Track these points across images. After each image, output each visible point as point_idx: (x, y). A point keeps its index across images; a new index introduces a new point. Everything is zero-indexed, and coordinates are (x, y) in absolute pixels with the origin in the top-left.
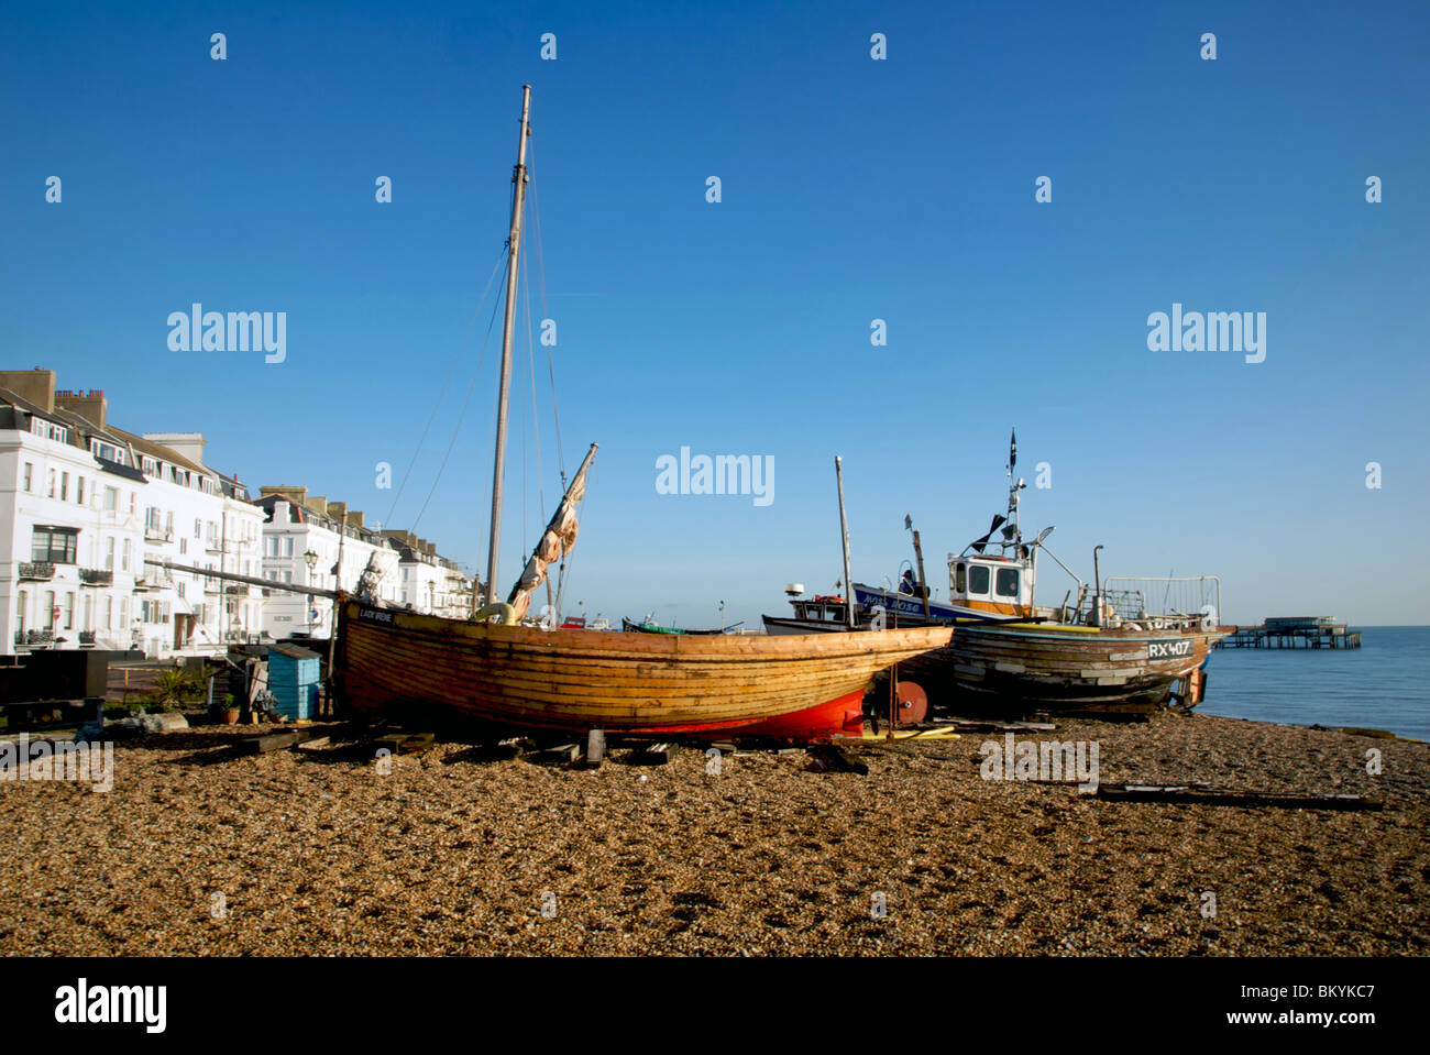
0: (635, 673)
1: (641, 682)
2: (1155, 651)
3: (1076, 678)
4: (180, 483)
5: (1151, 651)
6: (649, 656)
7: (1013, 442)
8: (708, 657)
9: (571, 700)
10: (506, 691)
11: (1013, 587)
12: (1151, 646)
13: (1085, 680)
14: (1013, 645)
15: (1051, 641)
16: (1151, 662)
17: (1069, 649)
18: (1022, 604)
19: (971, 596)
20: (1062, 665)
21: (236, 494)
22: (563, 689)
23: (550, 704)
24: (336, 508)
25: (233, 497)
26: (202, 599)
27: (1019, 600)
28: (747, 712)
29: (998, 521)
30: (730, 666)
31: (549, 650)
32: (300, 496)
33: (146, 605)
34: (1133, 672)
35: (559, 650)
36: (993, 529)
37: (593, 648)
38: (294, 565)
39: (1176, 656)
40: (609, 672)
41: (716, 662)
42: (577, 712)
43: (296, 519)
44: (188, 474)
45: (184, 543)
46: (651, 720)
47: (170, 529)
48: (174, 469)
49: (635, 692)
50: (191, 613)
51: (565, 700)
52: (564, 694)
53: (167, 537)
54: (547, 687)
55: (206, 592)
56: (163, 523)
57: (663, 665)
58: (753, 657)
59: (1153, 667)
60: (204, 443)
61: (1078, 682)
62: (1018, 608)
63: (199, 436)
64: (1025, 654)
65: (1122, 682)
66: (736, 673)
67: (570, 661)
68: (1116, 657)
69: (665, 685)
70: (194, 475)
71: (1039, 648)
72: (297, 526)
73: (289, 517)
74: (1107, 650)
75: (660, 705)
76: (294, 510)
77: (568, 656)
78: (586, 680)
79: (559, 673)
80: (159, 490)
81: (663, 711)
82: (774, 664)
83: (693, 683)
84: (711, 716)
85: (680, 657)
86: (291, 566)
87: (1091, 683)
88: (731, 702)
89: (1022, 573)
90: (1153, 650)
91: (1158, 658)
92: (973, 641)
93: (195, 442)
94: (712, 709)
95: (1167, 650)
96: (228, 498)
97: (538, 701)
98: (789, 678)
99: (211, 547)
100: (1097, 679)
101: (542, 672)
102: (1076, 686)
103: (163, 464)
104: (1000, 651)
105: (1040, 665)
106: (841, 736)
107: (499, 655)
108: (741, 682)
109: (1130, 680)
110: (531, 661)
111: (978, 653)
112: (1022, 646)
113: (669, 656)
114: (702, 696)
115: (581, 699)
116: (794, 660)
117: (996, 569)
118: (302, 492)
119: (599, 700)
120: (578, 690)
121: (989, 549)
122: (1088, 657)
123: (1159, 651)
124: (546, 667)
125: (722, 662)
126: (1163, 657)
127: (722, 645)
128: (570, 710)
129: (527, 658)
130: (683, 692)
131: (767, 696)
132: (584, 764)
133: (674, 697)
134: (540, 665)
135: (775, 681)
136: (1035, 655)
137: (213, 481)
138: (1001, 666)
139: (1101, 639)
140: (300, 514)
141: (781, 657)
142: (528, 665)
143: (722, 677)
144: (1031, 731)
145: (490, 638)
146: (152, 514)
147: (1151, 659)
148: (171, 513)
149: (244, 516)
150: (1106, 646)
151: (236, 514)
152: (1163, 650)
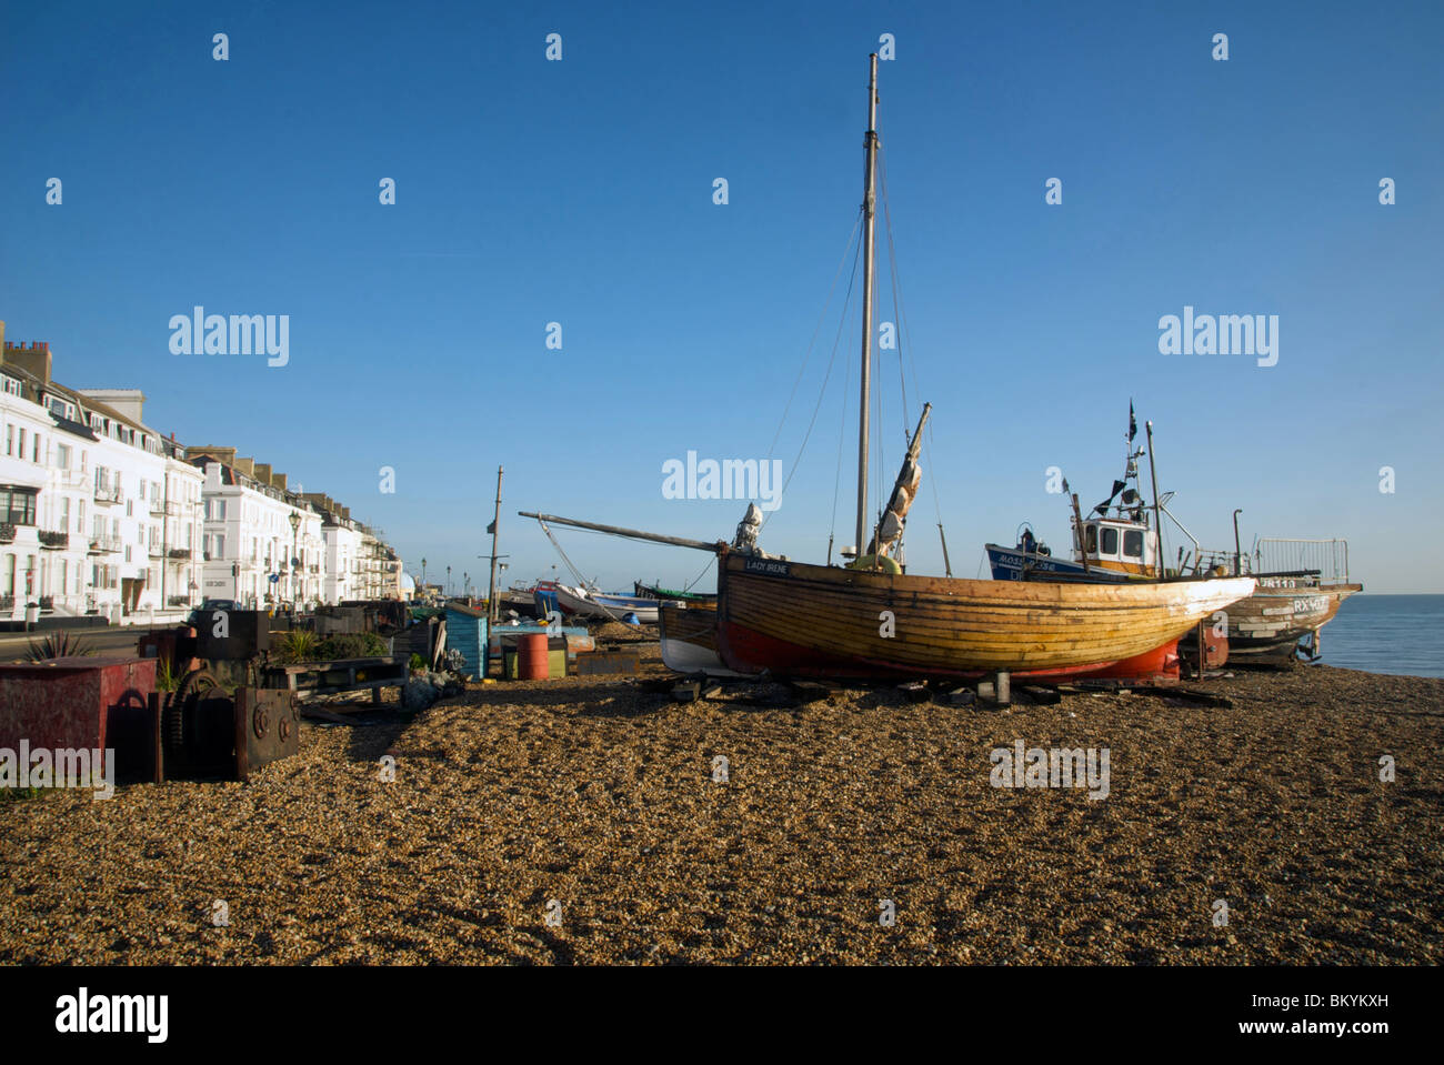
0: (1025, 620)
1: (1030, 628)
2: (1299, 607)
3: (1235, 631)
4: (126, 442)
5: (1296, 606)
6: (1038, 604)
7: (1132, 412)
8: (1083, 605)
9: (970, 645)
10: (909, 638)
11: (1137, 548)
12: (1296, 602)
13: (1241, 633)
16: (1296, 617)
18: (1146, 564)
19: (1103, 556)
21: (177, 454)
22: (964, 635)
23: (951, 649)
24: (261, 470)
25: (174, 457)
26: (148, 564)
27: (1143, 560)
28: (1107, 656)
29: (1118, 486)
30: (1101, 613)
31: (951, 599)
32: (228, 457)
33: (96, 568)
34: (1281, 626)
35: (960, 599)
36: (1114, 493)
37: (989, 597)
38: (227, 529)
39: (1315, 611)
40: (1002, 619)
41: (1090, 609)
42: (974, 657)
43: (228, 480)
44: (132, 432)
45: (130, 504)
46: (1034, 664)
47: (117, 489)
48: (119, 428)
49: (1026, 637)
50: (136, 577)
51: (964, 645)
52: (965, 640)
53: (117, 498)
54: (949, 634)
55: (150, 556)
56: (112, 482)
57: (1048, 612)
58: (1119, 605)
59: (1297, 622)
60: (143, 400)
61: (1236, 634)
62: (1143, 568)
63: (138, 393)
65: (1271, 634)
66: (1105, 620)
67: (970, 609)
68: (1268, 612)
69: (1049, 631)
70: (138, 434)
72: (229, 489)
73: (221, 478)
74: (1261, 605)
75: (1044, 650)
76: (226, 472)
77: (967, 604)
78: (984, 626)
79: (960, 621)
80: (107, 450)
81: (1045, 655)
82: (1133, 611)
83: (1073, 628)
84: (1082, 659)
85: (1062, 605)
86: (223, 530)
87: (1247, 636)
88: (1099, 646)
89: (1145, 534)
91: (1301, 613)
93: (135, 399)
94: (1083, 652)
95: (1308, 605)
96: (171, 458)
97: (940, 647)
98: (1143, 624)
99: (154, 509)
100: (1252, 631)
101: (945, 619)
102: (1234, 638)
103: (111, 422)
106: (1161, 678)
107: (904, 604)
108: (1109, 628)
109: (1279, 633)
110: (934, 610)
113: (1052, 604)
114: (1078, 641)
115: (977, 644)
116: (1148, 608)
117: (1123, 531)
118: (232, 453)
119: (994, 646)
120: (975, 636)
121: (1112, 512)
122: (1244, 612)
123: (1302, 606)
124: (948, 615)
125: (1096, 609)
126: (1305, 612)
127: (1095, 593)
128: (967, 656)
129: (930, 606)
130: (1064, 637)
131: (1125, 640)
132: (993, 705)
133: (1056, 642)
134: (943, 613)
135: (1133, 627)
137: (155, 440)
140: (233, 476)
141: (1139, 604)
142: (931, 614)
143: (1094, 623)
144: (1213, 678)
145: (895, 587)
146: (101, 473)
147: (1296, 613)
148: (118, 474)
149: (185, 477)
150: (1260, 602)
151: (178, 475)
152: (1305, 606)
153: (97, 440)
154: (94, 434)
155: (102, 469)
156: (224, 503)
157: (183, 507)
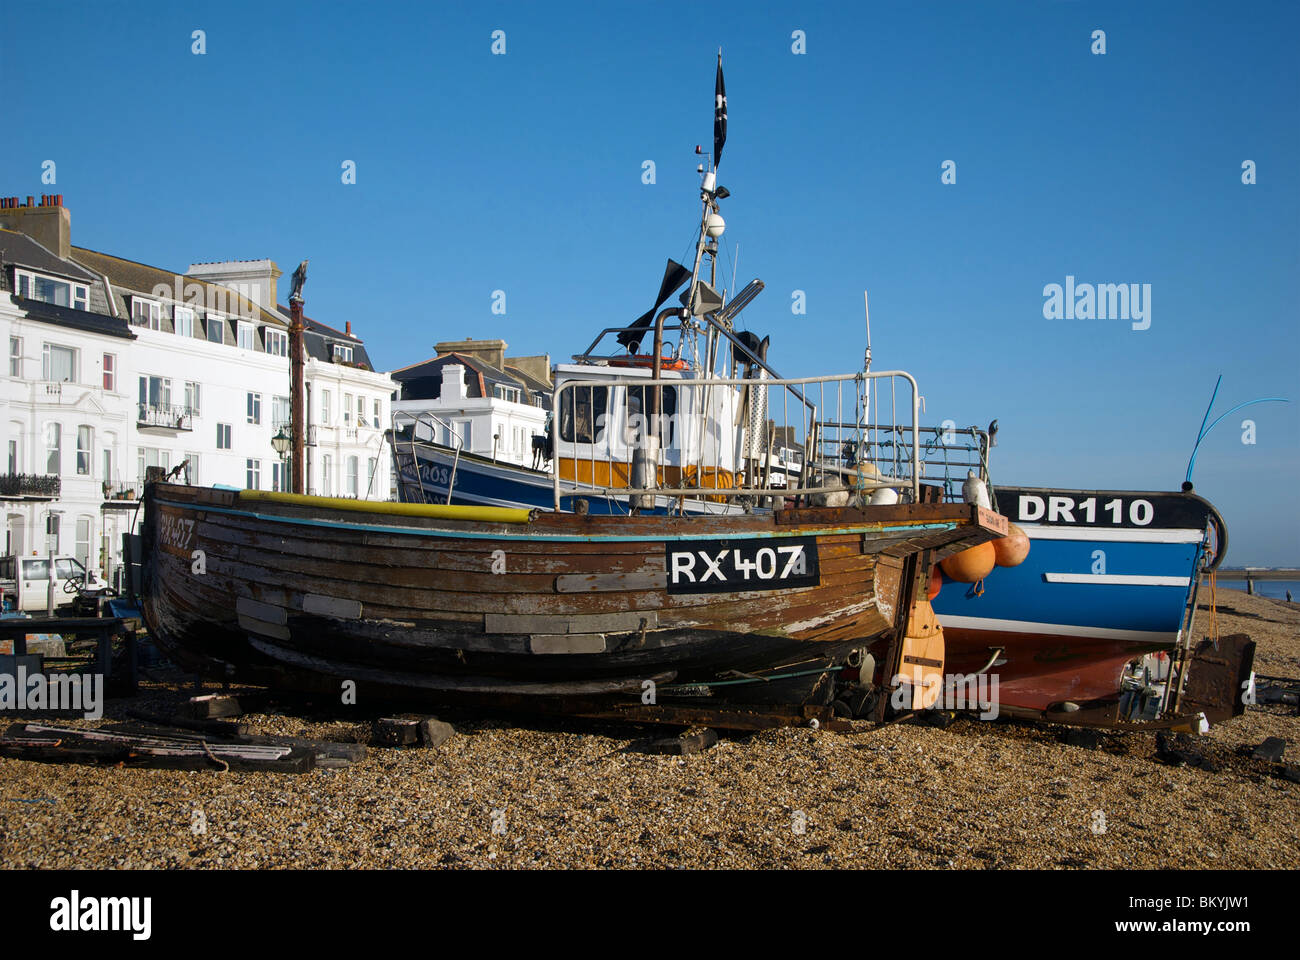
2: (687, 570)
3: (474, 635)
4: (216, 339)
5: (676, 569)
12: (676, 556)
13: (498, 639)
14: (339, 553)
15: (417, 543)
16: (677, 598)
17: (457, 563)
20: (439, 601)
25: (328, 359)
29: (674, 277)
32: (493, 356)
34: (623, 624)
39: (755, 583)
43: (475, 392)
56: (178, 399)
59: (687, 612)
61: (482, 645)
64: (361, 574)
65: (600, 646)
68: (574, 583)
71: (390, 559)
73: (464, 389)
74: (550, 566)
76: (471, 378)
87: (517, 648)
90: (681, 567)
91: (699, 588)
92: (266, 543)
93: (260, 275)
95: (727, 566)
100: (527, 636)
102: (480, 654)
104: (313, 567)
105: (392, 600)
109: (620, 644)
111: (274, 570)
112: (358, 555)
118: (498, 348)
123: (701, 567)
126: (713, 585)
136: (381, 577)
138: (317, 604)
139: (534, 536)
140: (482, 383)
147: (673, 589)
148: (194, 388)
149: (346, 388)
150: (553, 557)
151: (333, 386)
152: (713, 567)
153: (134, 337)
154: (130, 327)
155: (155, 381)
156: (468, 425)
157: (343, 434)
